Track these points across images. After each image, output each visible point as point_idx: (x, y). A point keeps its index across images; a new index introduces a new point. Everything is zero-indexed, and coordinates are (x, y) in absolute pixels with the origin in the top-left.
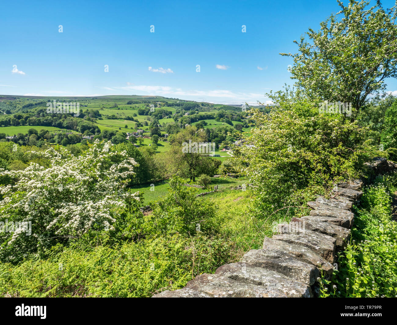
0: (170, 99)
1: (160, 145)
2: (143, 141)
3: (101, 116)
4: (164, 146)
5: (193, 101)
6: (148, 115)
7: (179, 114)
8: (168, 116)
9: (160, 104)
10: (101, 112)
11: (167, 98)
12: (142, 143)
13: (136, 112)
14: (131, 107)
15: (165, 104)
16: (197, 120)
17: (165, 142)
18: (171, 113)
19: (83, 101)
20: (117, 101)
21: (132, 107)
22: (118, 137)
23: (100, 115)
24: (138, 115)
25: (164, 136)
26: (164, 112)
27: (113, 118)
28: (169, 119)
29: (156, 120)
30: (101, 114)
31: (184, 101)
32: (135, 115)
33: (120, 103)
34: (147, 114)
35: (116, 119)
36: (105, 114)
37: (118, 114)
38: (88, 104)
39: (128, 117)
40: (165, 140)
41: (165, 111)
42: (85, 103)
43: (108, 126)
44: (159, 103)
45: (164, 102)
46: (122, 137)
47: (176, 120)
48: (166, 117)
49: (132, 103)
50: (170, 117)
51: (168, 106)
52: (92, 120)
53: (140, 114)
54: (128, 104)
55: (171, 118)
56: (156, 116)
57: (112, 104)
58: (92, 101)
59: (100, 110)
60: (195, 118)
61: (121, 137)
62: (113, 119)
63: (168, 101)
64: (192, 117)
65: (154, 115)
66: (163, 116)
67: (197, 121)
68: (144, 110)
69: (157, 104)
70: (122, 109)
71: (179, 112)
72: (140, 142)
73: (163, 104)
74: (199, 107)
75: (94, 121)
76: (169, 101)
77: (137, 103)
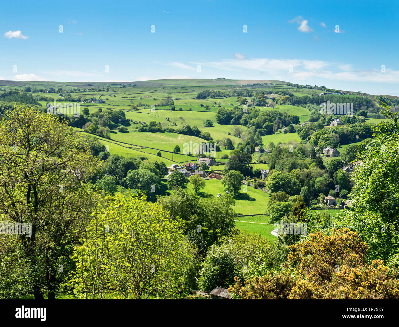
0: (305, 87)
1: (245, 197)
2: (203, 185)
3: (129, 125)
4: (254, 200)
5: (358, 93)
6: (239, 124)
7: (316, 123)
8: (287, 128)
9: (274, 100)
10: (129, 116)
11: (297, 86)
12: (201, 190)
13: (212, 116)
14: (202, 106)
15: (287, 98)
16: (357, 137)
17: (260, 190)
18: (296, 120)
19: (100, 90)
20: (176, 90)
21: (205, 105)
22: (140, 174)
23: (127, 123)
24: (216, 124)
25: (258, 174)
26: (280, 119)
27: (154, 128)
28: (289, 135)
29: (255, 137)
30: (128, 121)
31: (338, 92)
32: (209, 124)
33: (181, 95)
34: (237, 122)
35: (159, 131)
36: (137, 120)
37: (168, 120)
38: (109, 98)
39: (188, 127)
40: (261, 186)
41: (281, 115)
42: (102, 95)
43: (134, 147)
44: (273, 96)
45: (285, 93)
46: (152, 174)
47: (305, 137)
48: (283, 130)
49: (209, 94)
50: (292, 131)
51: (294, 104)
52: (101, 132)
53: (222, 122)
54: (200, 97)
55: (295, 132)
56: (258, 126)
57: (161, 97)
58: (119, 91)
59: (129, 111)
60: (352, 132)
61: (149, 172)
62: (151, 131)
63: (296, 91)
64: (345, 131)
65: (253, 124)
66: (275, 126)
67: (355, 141)
68: (231, 113)
69: (267, 98)
70: (181, 110)
71: (317, 120)
72: (197, 189)
73: (283, 98)
74: (373, 106)
75: (104, 133)
76: (299, 92)
77: (219, 96)
